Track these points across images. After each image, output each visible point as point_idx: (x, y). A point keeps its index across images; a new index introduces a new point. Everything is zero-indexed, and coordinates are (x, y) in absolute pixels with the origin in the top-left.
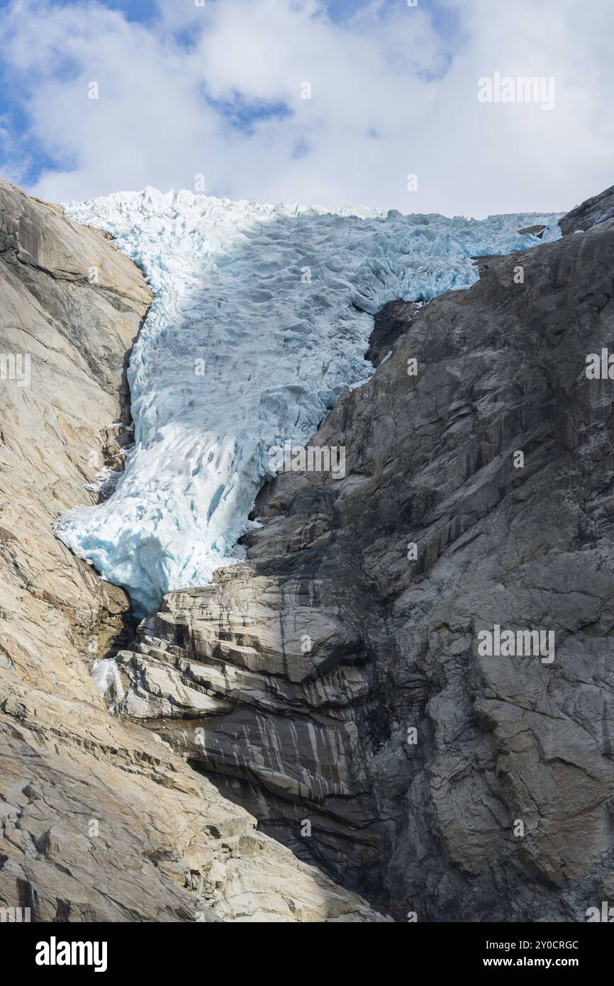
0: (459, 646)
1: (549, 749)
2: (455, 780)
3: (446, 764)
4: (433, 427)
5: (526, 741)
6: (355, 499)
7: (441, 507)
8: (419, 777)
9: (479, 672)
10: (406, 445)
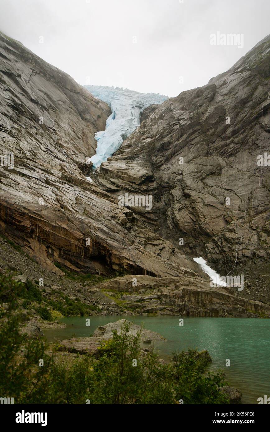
0: (179, 177)
1: (206, 202)
2: (180, 210)
3: (177, 206)
4: (168, 127)
5: (199, 200)
6: (149, 143)
7: (172, 145)
8: (169, 209)
9: (185, 183)
10: (162, 131)
